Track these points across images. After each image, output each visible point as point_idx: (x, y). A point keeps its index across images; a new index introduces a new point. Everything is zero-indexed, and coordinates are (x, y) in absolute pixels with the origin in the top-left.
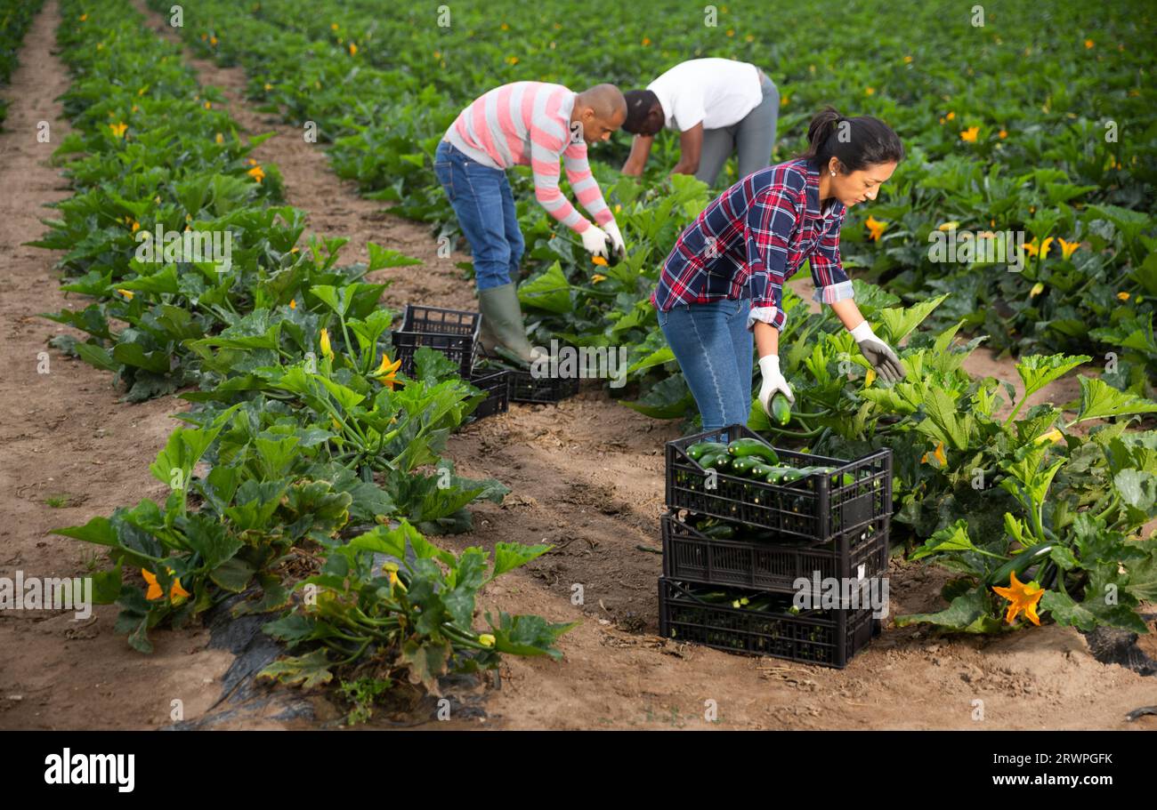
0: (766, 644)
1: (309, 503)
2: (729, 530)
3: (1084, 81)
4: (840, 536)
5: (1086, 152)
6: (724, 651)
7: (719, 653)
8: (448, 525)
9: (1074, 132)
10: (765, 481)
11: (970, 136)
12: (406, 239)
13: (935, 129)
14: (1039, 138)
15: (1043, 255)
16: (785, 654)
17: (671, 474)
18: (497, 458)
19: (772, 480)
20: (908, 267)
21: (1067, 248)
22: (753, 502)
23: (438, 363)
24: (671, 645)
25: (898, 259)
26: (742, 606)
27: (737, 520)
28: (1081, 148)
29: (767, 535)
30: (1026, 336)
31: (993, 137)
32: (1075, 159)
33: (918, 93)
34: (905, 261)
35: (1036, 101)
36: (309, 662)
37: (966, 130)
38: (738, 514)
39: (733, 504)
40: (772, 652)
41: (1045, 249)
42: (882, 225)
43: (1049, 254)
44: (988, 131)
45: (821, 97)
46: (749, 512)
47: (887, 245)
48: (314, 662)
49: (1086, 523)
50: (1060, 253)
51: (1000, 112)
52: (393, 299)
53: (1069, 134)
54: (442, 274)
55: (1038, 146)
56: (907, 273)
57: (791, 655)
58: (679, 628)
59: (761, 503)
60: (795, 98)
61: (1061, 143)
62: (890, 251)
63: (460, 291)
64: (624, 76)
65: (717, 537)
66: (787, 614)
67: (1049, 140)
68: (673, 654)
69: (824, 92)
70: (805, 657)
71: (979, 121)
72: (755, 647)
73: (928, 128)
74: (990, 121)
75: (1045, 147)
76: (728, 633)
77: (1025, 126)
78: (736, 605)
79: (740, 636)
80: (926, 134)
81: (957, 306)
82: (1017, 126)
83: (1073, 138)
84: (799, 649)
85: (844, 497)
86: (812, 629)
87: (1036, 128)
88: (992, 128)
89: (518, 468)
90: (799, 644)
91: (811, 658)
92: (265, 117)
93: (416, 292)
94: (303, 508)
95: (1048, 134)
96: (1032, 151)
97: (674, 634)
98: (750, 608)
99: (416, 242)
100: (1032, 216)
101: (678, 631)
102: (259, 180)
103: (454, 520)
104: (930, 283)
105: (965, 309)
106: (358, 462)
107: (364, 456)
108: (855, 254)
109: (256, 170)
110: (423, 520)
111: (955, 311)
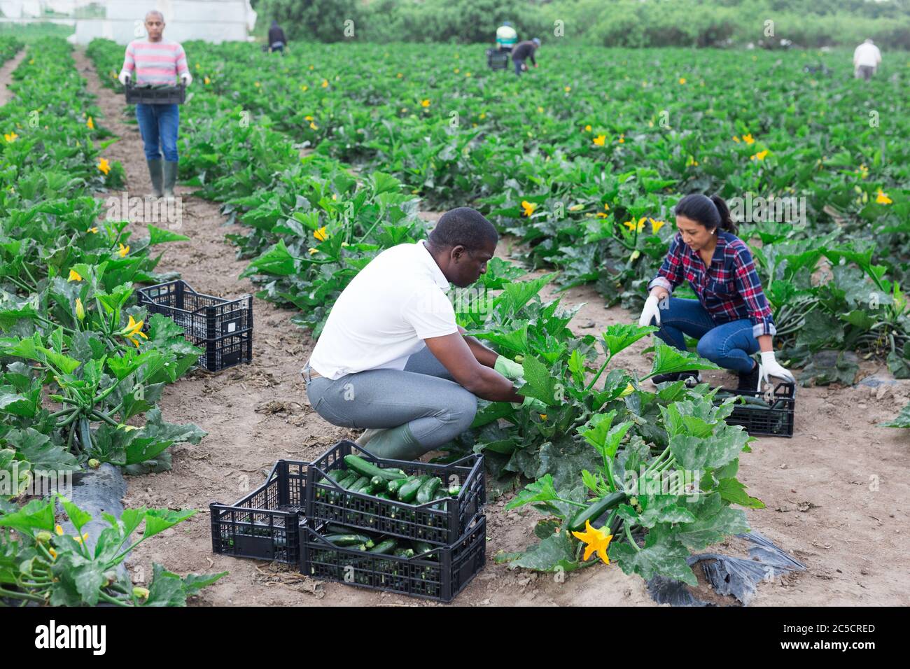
0: (387, 582)
3: (677, 106)
5: (674, 153)
8: (151, 466)
9: (667, 140)
11: (600, 142)
12: (201, 215)
13: (576, 137)
14: (644, 144)
15: (640, 230)
16: (402, 589)
20: (548, 237)
21: (656, 225)
23: (168, 326)
24: (309, 583)
25: (542, 230)
26: (367, 549)
28: (671, 150)
30: (627, 290)
31: (615, 143)
32: (667, 159)
33: (572, 110)
34: (547, 232)
35: (645, 118)
37: (597, 137)
40: (392, 587)
41: (641, 226)
42: (533, 206)
43: (643, 229)
44: (612, 137)
45: (505, 113)
47: (534, 221)
50: (651, 229)
51: (619, 126)
52: (176, 262)
53: (664, 141)
54: (219, 242)
55: (643, 149)
56: (548, 241)
58: (317, 566)
60: (489, 114)
61: (658, 147)
62: (537, 225)
63: (228, 255)
64: (381, 99)
66: (403, 556)
67: (650, 145)
69: (507, 110)
70: (418, 592)
71: (606, 132)
72: (378, 583)
73: (572, 136)
74: (613, 132)
75: (648, 150)
77: (635, 135)
78: (362, 547)
79: (366, 574)
80: (571, 141)
81: (579, 267)
82: (630, 135)
83: (666, 143)
84: (413, 585)
86: (422, 569)
87: (642, 137)
88: (614, 136)
90: (413, 581)
91: (423, 593)
93: (195, 256)
95: (650, 141)
96: (639, 152)
97: (313, 572)
98: (374, 550)
99: (207, 217)
100: (632, 202)
101: (316, 569)
102: (106, 172)
103: (155, 462)
104: (562, 249)
105: (586, 269)
106: (78, 415)
107: (83, 411)
108: (514, 226)
109: (103, 165)
110: (128, 463)
111: (578, 271)
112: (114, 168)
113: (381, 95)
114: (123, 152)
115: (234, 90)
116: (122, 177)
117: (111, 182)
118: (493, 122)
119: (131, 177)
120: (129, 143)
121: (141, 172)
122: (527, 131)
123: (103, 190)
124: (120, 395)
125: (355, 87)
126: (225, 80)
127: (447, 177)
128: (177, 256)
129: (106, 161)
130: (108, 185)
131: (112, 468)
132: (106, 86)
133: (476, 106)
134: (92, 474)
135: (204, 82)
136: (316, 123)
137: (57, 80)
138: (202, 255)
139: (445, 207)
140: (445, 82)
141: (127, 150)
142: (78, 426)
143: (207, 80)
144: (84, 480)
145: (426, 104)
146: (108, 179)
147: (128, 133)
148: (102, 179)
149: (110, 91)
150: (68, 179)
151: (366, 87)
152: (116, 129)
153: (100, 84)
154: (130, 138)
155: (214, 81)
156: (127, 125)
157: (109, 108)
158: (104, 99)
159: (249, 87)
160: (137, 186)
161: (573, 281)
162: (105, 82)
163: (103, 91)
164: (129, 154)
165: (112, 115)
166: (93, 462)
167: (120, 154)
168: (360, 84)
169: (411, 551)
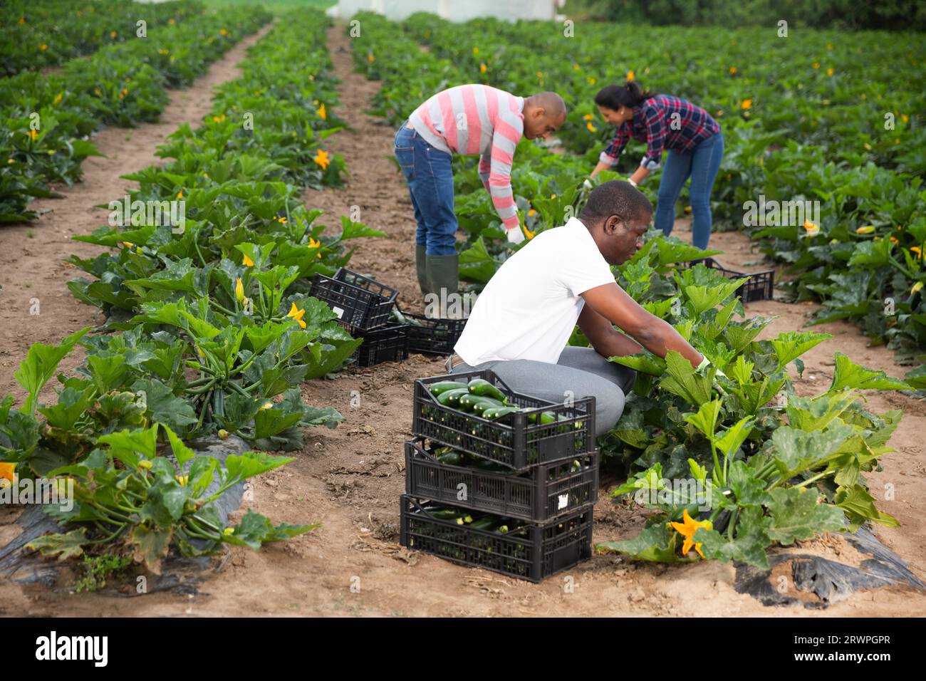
1: (117, 410)
2: (455, 457)
4: (536, 467)
6: (449, 561)
7: (443, 562)
8: (281, 443)
10: (481, 416)
16: (494, 567)
17: (418, 406)
18: (371, 395)
19: (487, 414)
20: (823, 264)
22: (471, 433)
23: (323, 311)
24: (404, 552)
25: (816, 256)
26: (465, 523)
27: (461, 449)
29: (487, 463)
34: (822, 257)
36: (70, 538)
38: (462, 443)
39: (458, 434)
40: (485, 564)
46: (467, 442)
47: (812, 244)
48: (75, 539)
49: (740, 470)
52: (376, 266)
56: (820, 268)
57: (499, 568)
58: (416, 538)
59: (477, 434)
62: (811, 249)
65: (447, 463)
66: (497, 532)
68: (401, 559)
70: (510, 571)
72: (473, 559)
76: (452, 546)
78: (460, 522)
79: (461, 549)
81: (845, 298)
84: (505, 563)
85: (540, 434)
86: (515, 546)
89: (385, 404)
90: (505, 559)
91: (514, 572)
92: (377, 120)
93: (399, 261)
94: (113, 414)
97: (412, 543)
98: (473, 526)
101: (415, 541)
102: (324, 167)
103: (286, 440)
104: (833, 277)
105: (853, 300)
106: (213, 385)
107: (219, 381)
108: (786, 250)
109: (322, 158)
110: (258, 437)
111: (842, 302)
112: (333, 162)
113: (696, 93)
114: (354, 147)
115: (511, 81)
116: (341, 173)
117: (328, 179)
118: (825, 130)
119: (355, 175)
120: (366, 137)
121: (368, 171)
122: (864, 142)
123: (318, 187)
124: (261, 372)
125: (664, 81)
126: (503, 69)
127: (727, 190)
128: (379, 260)
129: (326, 154)
130: (324, 183)
131: (242, 442)
132: (357, 71)
133: (808, 109)
134: (219, 444)
135: (479, 69)
136: (595, 124)
137: (293, 59)
138: (407, 260)
139: (720, 227)
140: (788, 78)
141: (359, 146)
142: (212, 397)
143: (484, 68)
144: (211, 447)
145: (746, 104)
146: (326, 174)
147: (368, 127)
148: (319, 175)
149: (362, 77)
150: (265, 165)
151: (680, 82)
152: (355, 122)
153: (352, 68)
154: (368, 132)
155: (491, 69)
156: (370, 117)
157: (355, 96)
158: (352, 86)
159: (529, 78)
160: (359, 185)
161: (834, 313)
162: (358, 66)
163: (354, 77)
164: (361, 150)
165: (355, 105)
166: (222, 432)
167: (351, 150)
168: (672, 78)
169: (505, 528)
